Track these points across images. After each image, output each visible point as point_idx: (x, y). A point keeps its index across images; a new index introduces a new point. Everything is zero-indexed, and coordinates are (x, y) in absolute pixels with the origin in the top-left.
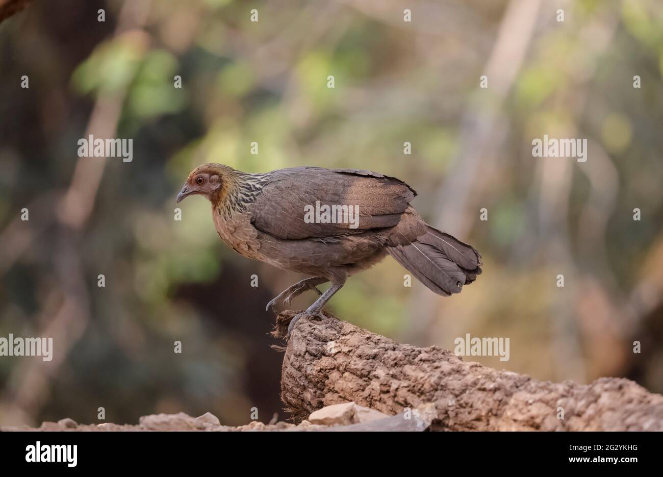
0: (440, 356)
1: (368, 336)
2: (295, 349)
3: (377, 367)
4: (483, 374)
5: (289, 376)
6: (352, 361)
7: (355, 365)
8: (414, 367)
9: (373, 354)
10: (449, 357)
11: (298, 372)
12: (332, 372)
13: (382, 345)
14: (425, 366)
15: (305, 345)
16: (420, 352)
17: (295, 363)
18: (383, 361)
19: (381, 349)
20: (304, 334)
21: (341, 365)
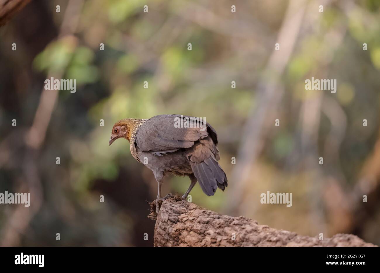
0: (245, 222)
1: (203, 210)
2: (162, 218)
3: (209, 229)
4: (270, 232)
5: (158, 234)
6: (195, 225)
7: (196, 227)
8: (230, 228)
9: (207, 221)
10: (250, 223)
11: (164, 232)
12: (183, 231)
13: (212, 216)
14: (237, 227)
15: (168, 216)
16: (234, 220)
17: (162, 226)
18: (212, 225)
19: (211, 218)
20: (167, 209)
21: (188, 227)
